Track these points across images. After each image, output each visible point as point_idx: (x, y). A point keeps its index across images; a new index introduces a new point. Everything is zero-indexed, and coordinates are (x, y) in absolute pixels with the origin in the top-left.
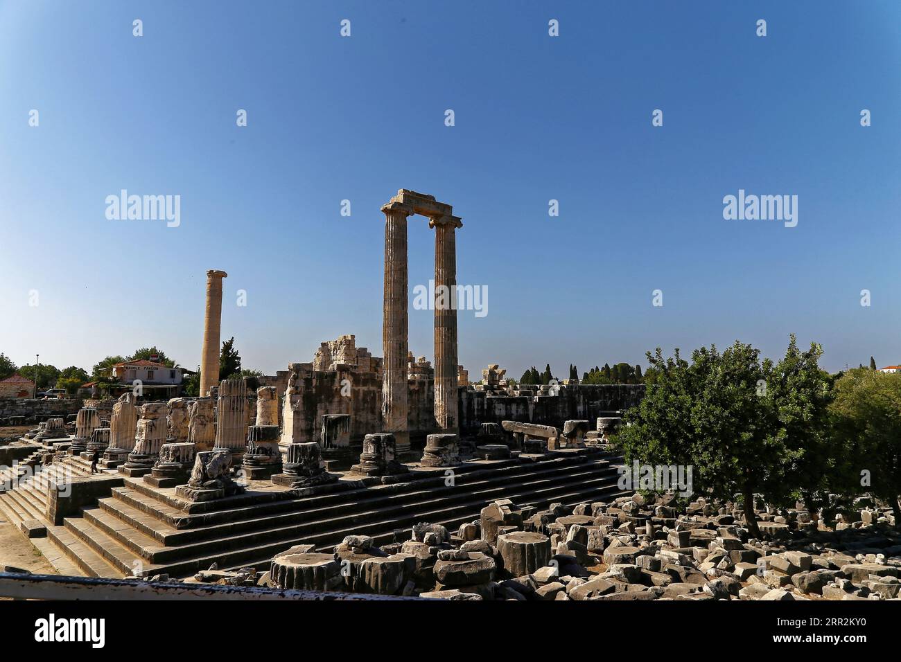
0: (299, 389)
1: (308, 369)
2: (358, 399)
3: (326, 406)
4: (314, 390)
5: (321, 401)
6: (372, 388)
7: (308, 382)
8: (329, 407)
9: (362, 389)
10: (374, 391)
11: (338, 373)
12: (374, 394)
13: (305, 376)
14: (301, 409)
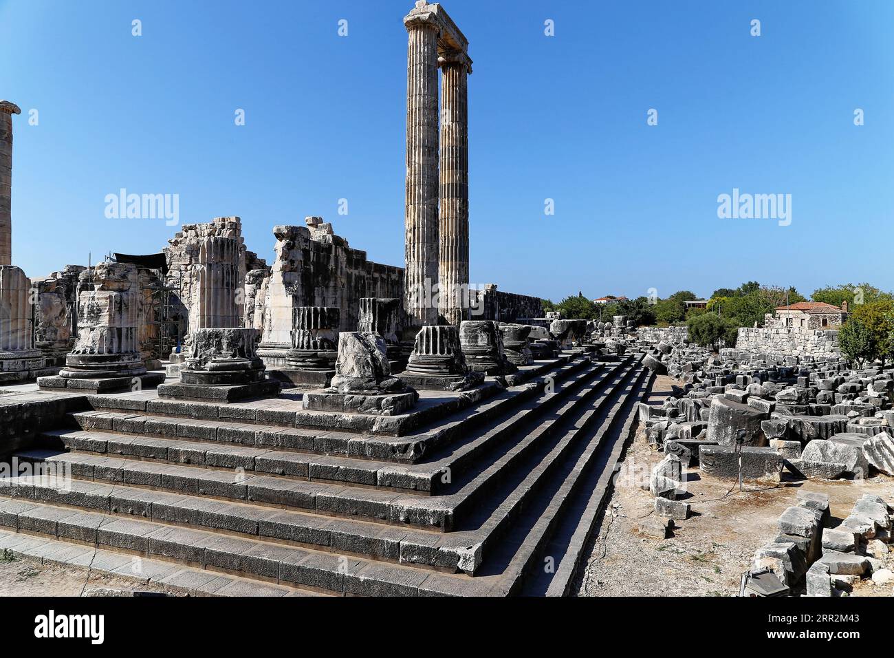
0: (295, 265)
1: (306, 236)
2: (351, 286)
3: (323, 292)
4: (312, 267)
5: (318, 284)
6: (363, 273)
7: (306, 253)
8: (325, 294)
9: (355, 272)
10: (364, 276)
11: (334, 246)
12: (364, 281)
13: (303, 245)
14: (300, 293)
